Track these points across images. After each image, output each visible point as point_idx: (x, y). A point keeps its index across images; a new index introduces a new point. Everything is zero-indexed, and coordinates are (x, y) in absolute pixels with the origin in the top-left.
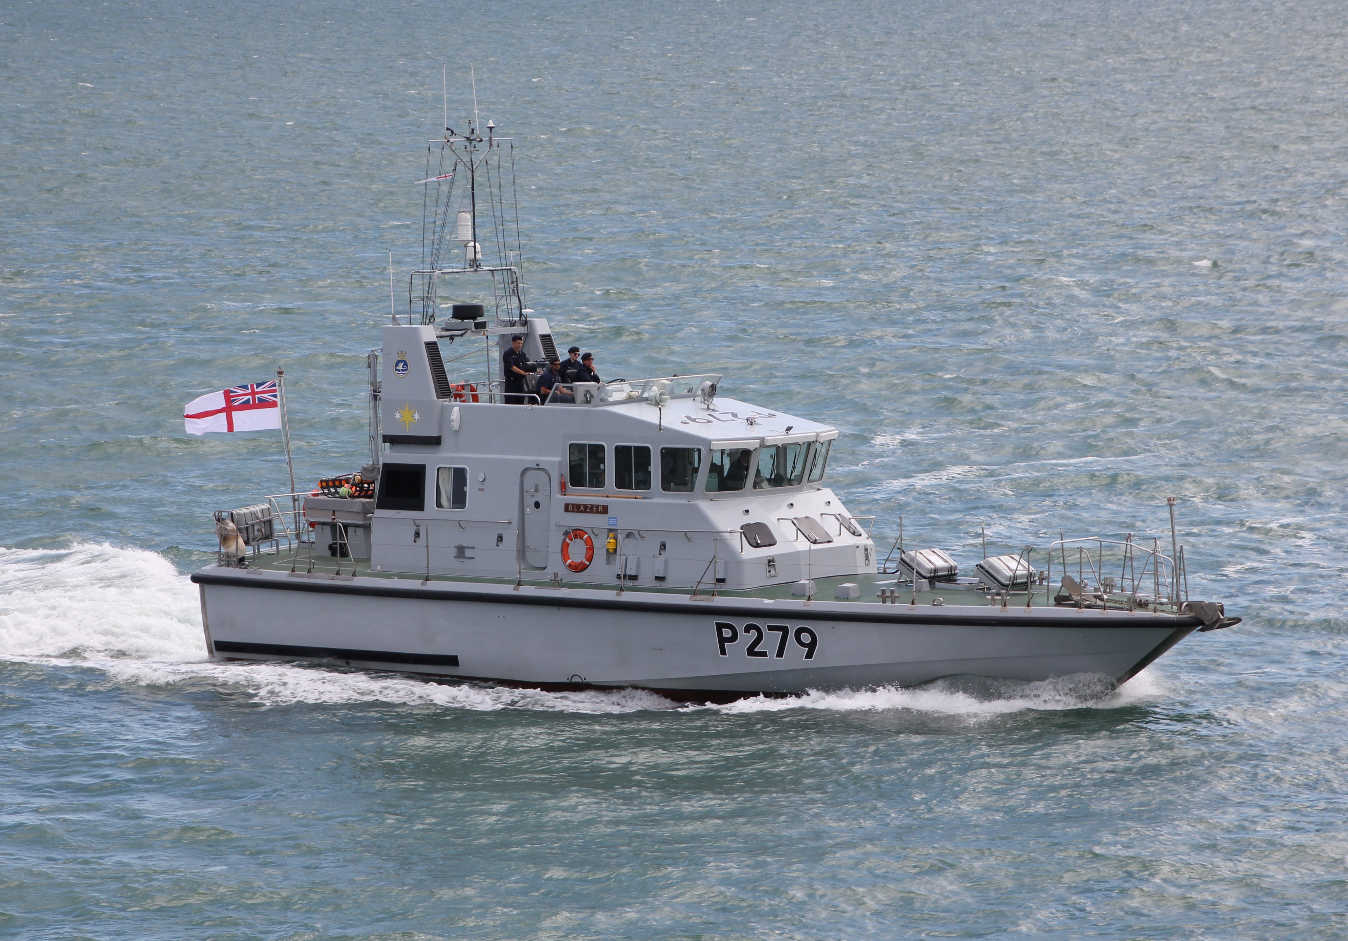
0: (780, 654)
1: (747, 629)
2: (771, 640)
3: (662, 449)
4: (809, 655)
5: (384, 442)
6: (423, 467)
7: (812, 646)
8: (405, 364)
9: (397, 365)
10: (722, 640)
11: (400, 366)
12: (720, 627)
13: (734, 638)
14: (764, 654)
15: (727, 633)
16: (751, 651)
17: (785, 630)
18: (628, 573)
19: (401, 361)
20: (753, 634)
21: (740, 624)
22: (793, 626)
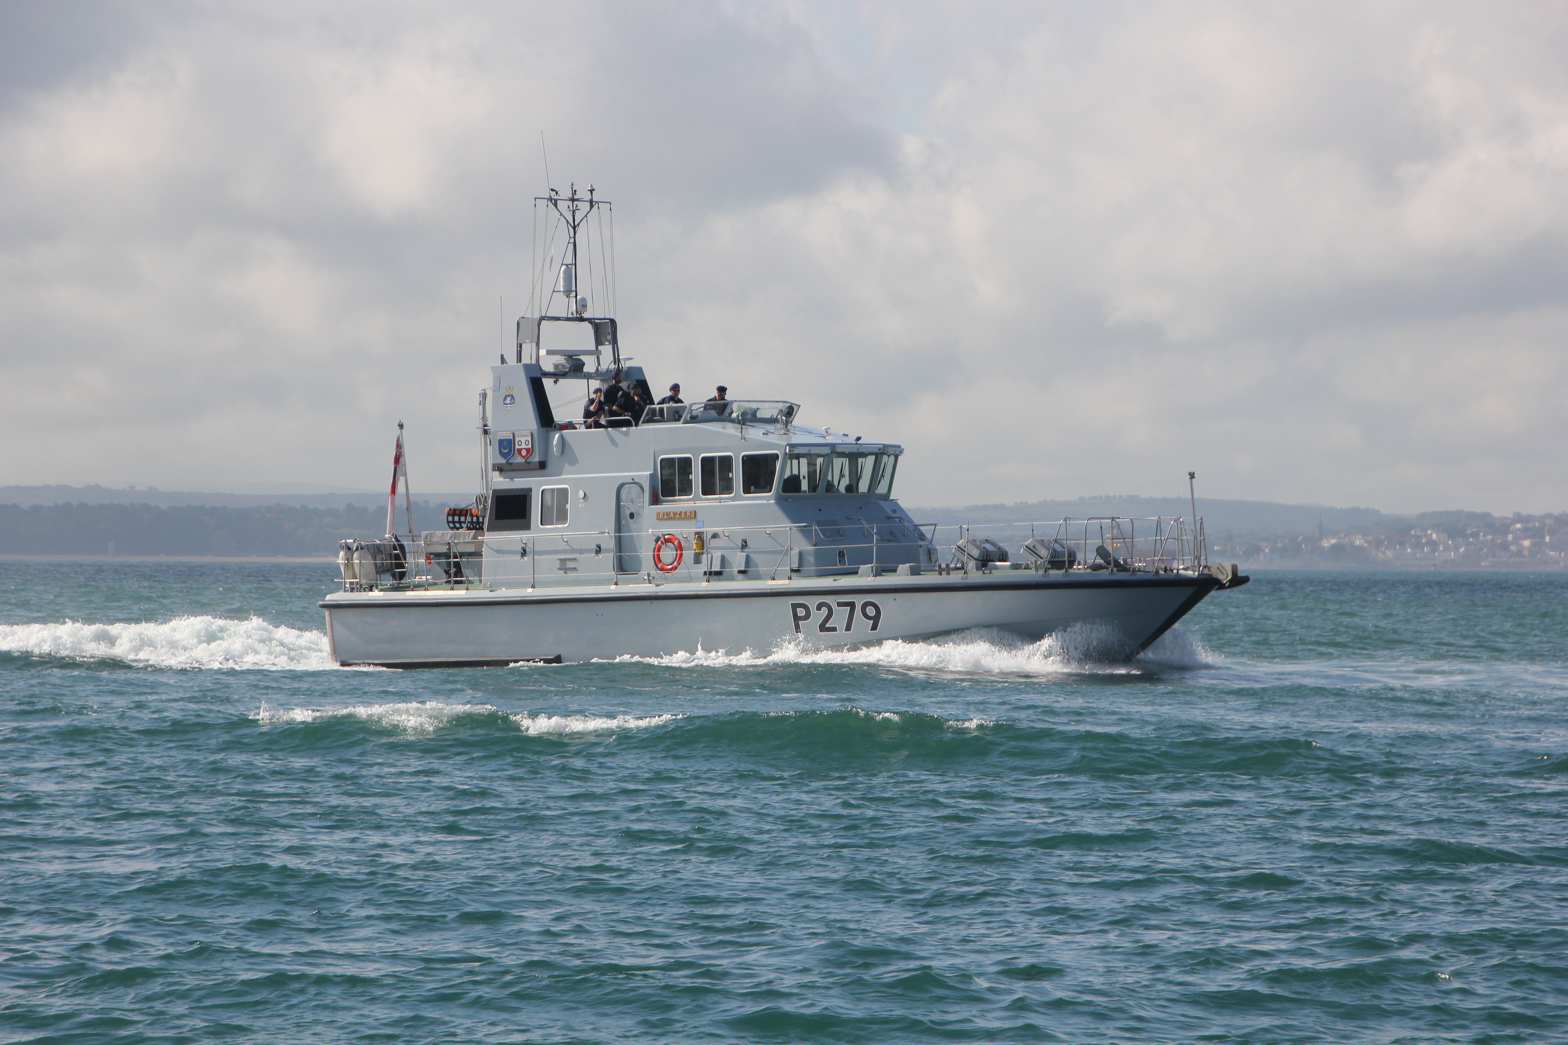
0: (848, 628)
1: (819, 608)
2: (840, 616)
3: (743, 457)
4: (874, 627)
5: (494, 470)
6: (530, 490)
7: (876, 619)
8: (513, 398)
9: (505, 399)
10: (796, 618)
11: (508, 400)
12: (795, 607)
13: (807, 617)
14: (834, 629)
15: (801, 612)
16: (823, 628)
17: (852, 605)
18: (713, 570)
19: (509, 396)
20: (825, 611)
21: (812, 602)
22: (859, 600)
